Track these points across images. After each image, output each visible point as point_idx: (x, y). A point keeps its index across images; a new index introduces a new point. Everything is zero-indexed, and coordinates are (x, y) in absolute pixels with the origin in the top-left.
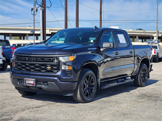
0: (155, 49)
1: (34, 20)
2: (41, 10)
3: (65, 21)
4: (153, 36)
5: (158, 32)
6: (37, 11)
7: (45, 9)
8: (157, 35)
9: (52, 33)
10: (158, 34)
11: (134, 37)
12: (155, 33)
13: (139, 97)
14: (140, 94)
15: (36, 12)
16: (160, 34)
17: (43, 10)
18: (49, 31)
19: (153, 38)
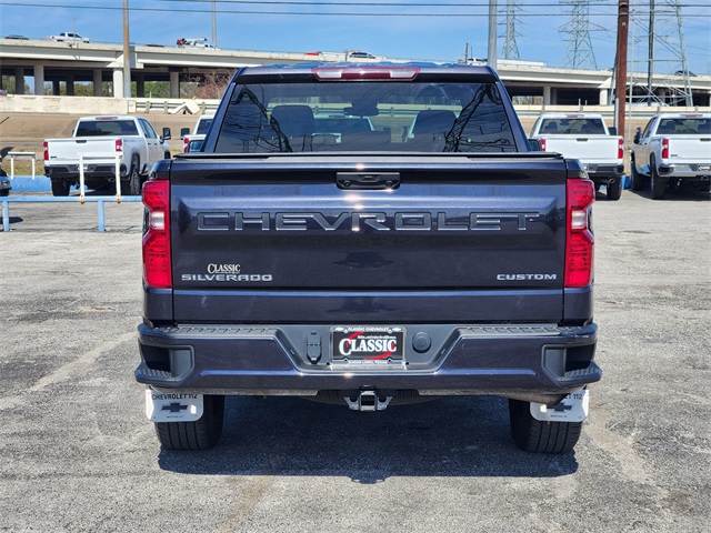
0: (117, 138)
4: (109, 66)
5: (131, 50)
8: (128, 63)
10: (132, 61)
11: (22, 70)
12: (117, 53)
16: (139, 60)
19: (108, 75)
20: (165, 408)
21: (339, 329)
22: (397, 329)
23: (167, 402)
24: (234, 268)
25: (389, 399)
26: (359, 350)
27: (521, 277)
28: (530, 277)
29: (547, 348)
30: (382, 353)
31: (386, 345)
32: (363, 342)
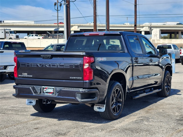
1: (58, 16)
2: (64, 5)
3: (94, 16)
6: (61, 5)
7: (69, 4)
9: (80, 29)
11: (176, 33)
13: (179, 122)
14: (180, 116)
15: (60, 7)
17: (67, 4)
18: (78, 28)
20: (29, 102)
21: (43, 87)
22: (53, 87)
23: (30, 101)
24: (26, 74)
25: (50, 102)
26: (47, 91)
27: (75, 78)
28: (76, 78)
29: (77, 93)
30: (51, 92)
31: (51, 91)
32: (48, 90)
